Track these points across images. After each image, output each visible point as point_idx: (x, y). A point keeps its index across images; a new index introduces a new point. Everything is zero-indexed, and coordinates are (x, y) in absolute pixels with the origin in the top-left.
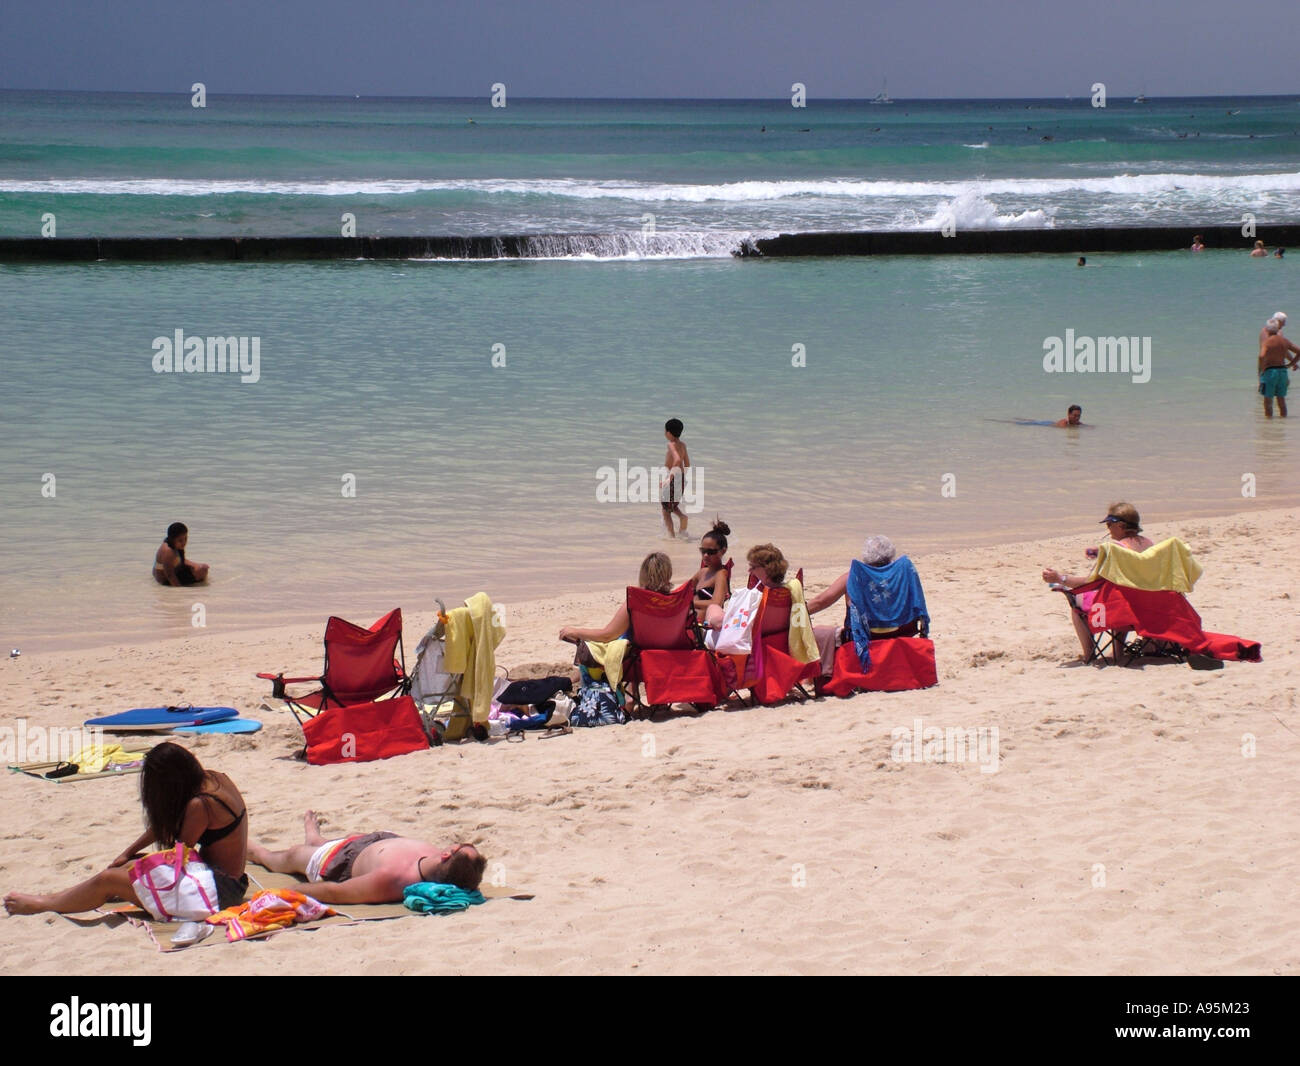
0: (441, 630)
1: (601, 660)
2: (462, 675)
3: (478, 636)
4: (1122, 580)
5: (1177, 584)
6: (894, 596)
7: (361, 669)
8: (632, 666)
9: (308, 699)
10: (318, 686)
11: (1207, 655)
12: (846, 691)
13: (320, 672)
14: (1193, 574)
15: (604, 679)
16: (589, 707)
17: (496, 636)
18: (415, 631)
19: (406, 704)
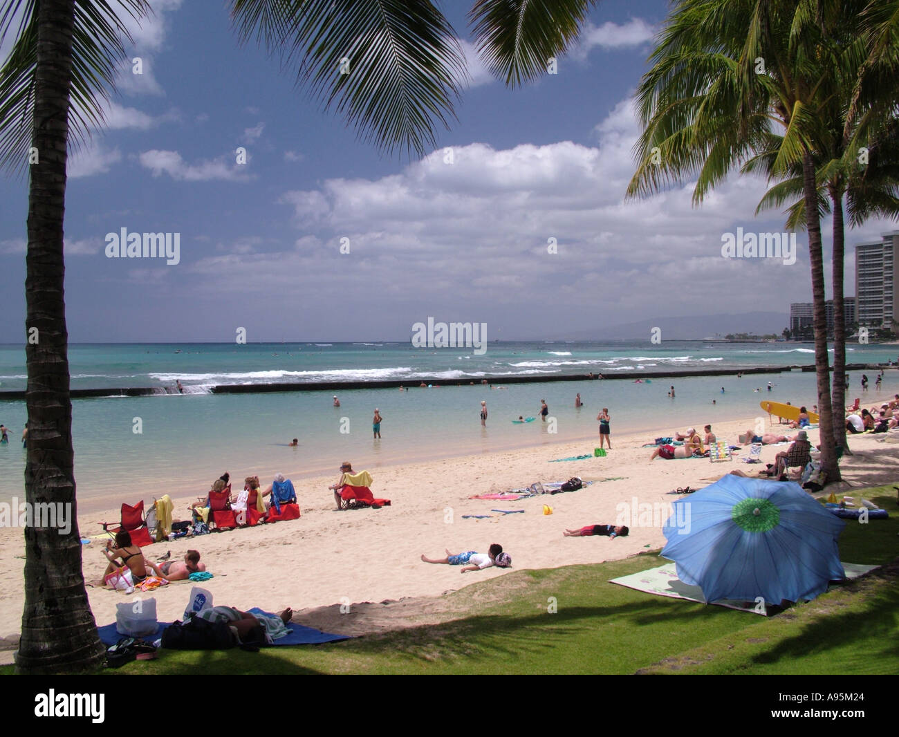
0: (154, 507)
1: (201, 514)
2: (160, 521)
3: (166, 508)
4: (351, 484)
5: (366, 485)
6: (286, 492)
7: (130, 519)
8: (211, 517)
10: (120, 525)
11: (377, 505)
12: (274, 521)
13: (120, 521)
14: (371, 481)
15: (202, 521)
16: (198, 529)
17: (172, 508)
18: (147, 507)
19: (145, 530)
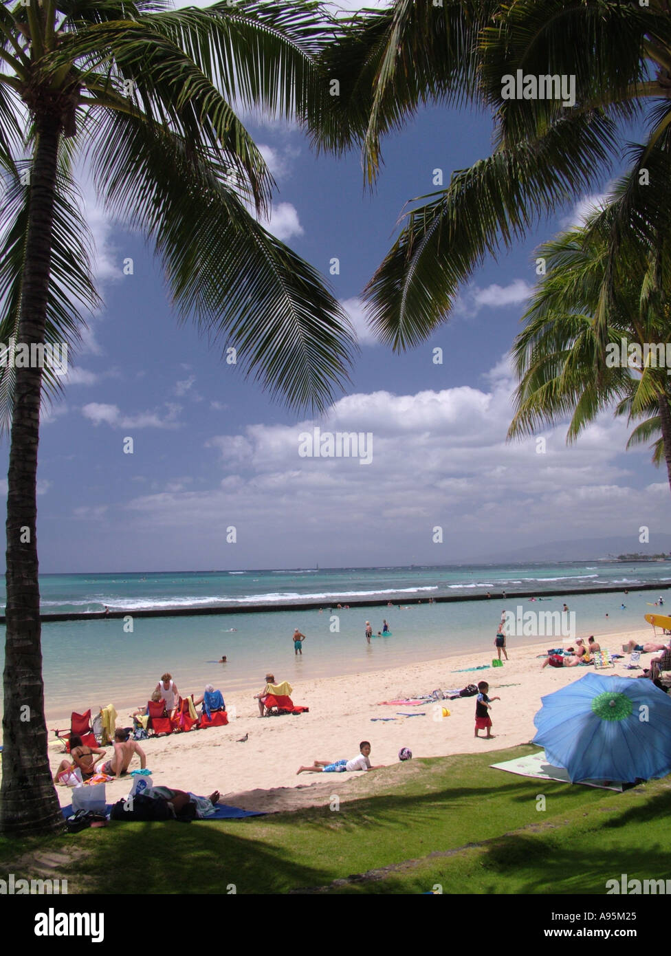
0: (100, 715)
1: (141, 722)
2: (105, 728)
3: (110, 716)
4: (273, 693)
5: (287, 694)
6: (216, 702)
7: (81, 726)
8: (150, 724)
9: (65, 736)
11: (296, 712)
12: (205, 727)
13: (70, 728)
14: (291, 691)
15: (142, 727)
16: (139, 735)
17: (115, 717)
18: (93, 717)
19: (92, 735)
